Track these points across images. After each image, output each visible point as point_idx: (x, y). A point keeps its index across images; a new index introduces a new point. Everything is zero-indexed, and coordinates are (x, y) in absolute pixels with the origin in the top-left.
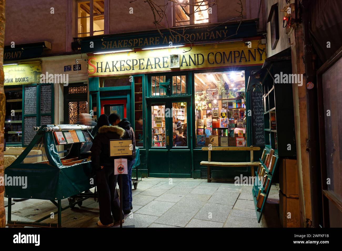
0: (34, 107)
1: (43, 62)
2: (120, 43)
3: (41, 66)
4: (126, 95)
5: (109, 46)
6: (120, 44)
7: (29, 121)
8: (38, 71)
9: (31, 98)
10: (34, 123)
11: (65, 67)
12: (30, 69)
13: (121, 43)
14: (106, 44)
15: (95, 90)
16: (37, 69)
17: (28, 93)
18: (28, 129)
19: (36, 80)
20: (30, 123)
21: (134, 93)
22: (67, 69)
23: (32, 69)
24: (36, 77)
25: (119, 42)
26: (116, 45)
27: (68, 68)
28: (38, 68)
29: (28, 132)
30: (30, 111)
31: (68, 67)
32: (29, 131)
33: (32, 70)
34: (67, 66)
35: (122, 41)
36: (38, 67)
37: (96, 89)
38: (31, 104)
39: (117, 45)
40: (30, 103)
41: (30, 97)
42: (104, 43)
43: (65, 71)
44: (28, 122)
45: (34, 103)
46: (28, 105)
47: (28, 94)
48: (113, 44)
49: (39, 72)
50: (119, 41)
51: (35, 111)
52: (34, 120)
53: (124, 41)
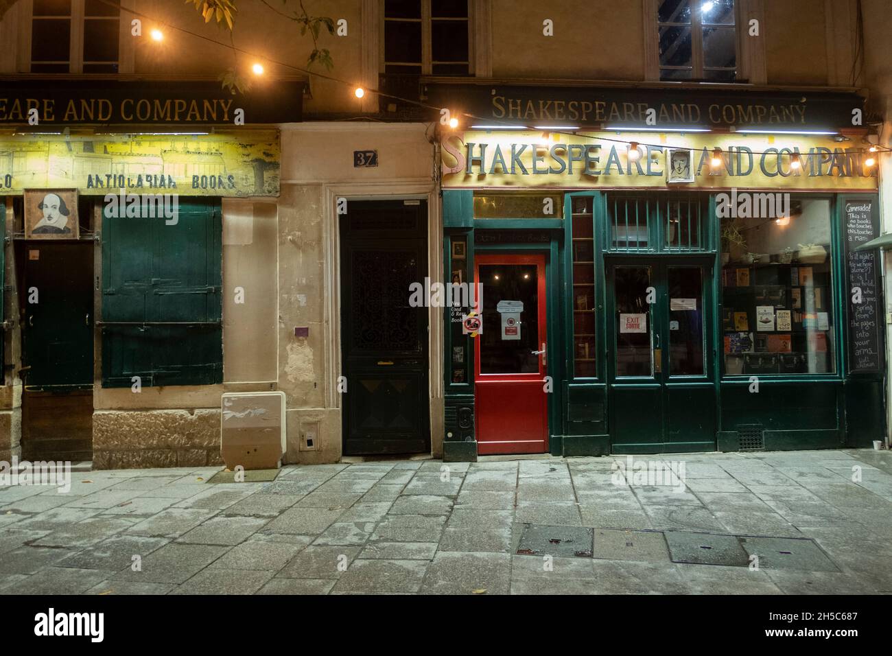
1: (282, 133)
2: (544, 108)
3: (277, 144)
4: (549, 243)
5: (515, 112)
6: (545, 110)
8: (267, 160)
11: (356, 153)
12: (241, 150)
13: (547, 107)
14: (506, 106)
15: (463, 225)
16: (264, 153)
19: (262, 184)
21: (569, 238)
22: (363, 161)
23: (246, 152)
24: (260, 177)
25: (541, 106)
26: (533, 112)
27: (366, 158)
28: (268, 150)
31: (368, 154)
33: (248, 155)
34: (365, 153)
35: (549, 102)
36: (269, 147)
37: (466, 221)
39: (535, 109)
42: (499, 101)
43: (356, 165)
48: (524, 106)
49: (270, 163)
50: (541, 102)
53: (556, 102)
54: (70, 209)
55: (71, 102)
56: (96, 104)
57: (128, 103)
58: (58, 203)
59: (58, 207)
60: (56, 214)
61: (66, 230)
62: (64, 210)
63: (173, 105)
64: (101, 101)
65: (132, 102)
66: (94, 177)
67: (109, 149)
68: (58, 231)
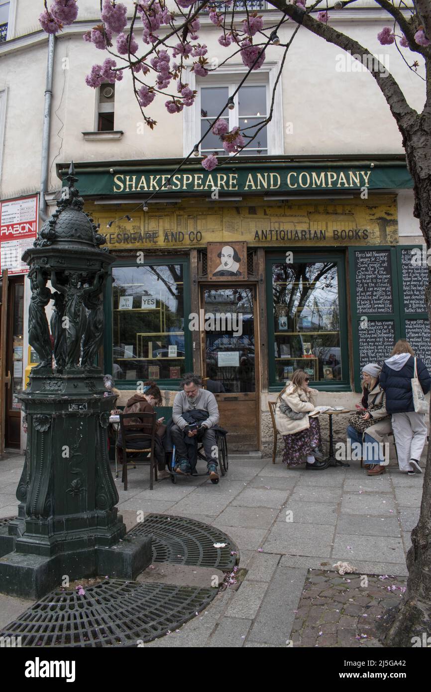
0: (386, 300)
1: (400, 197)
3: (395, 205)
7: (373, 330)
8: (388, 218)
9: (376, 278)
10: (386, 335)
16: (386, 213)
17: (366, 266)
18: (370, 349)
19: (385, 237)
20: (375, 336)
24: (383, 231)
28: (388, 210)
29: (372, 357)
30: (374, 308)
32: (373, 355)
33: (373, 215)
38: (376, 291)
40: (371, 289)
41: (371, 276)
44: (371, 334)
45: (384, 289)
46: (368, 293)
47: (366, 268)
49: (391, 220)
51: (389, 308)
52: (386, 329)
54: (241, 257)
55: (250, 176)
56: (269, 177)
57: (292, 175)
58: (232, 253)
59: (232, 256)
60: (231, 261)
61: (238, 273)
62: (236, 258)
63: (326, 176)
64: (272, 175)
65: (295, 174)
66: (260, 233)
67: (268, 212)
68: (232, 274)
